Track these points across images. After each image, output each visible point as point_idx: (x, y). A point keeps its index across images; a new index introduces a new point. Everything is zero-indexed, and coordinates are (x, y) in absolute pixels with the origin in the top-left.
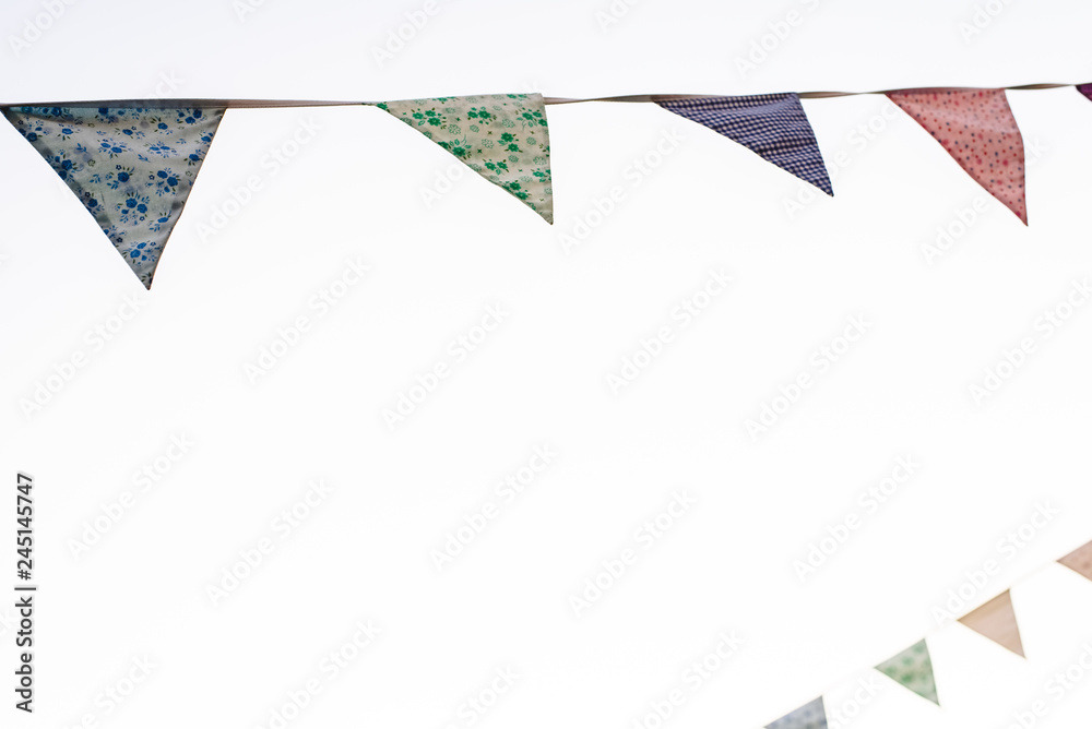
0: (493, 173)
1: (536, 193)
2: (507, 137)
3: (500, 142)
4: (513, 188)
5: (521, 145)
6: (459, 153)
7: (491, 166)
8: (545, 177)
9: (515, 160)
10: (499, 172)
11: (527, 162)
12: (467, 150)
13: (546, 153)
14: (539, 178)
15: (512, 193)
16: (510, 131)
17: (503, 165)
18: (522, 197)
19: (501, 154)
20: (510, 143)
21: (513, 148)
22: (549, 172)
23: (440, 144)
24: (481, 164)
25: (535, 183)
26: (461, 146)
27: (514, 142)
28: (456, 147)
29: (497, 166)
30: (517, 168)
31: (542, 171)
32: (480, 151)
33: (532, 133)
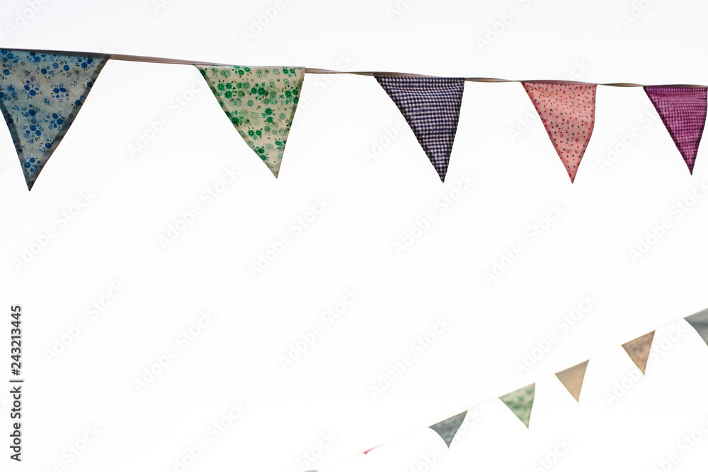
0: (251, 139)
1: (272, 155)
2: (268, 111)
3: (263, 114)
4: (260, 151)
5: (275, 119)
6: (235, 122)
7: (251, 133)
8: (281, 145)
9: (268, 129)
10: (255, 138)
11: (275, 132)
12: (240, 120)
13: (288, 127)
14: (278, 146)
15: (258, 155)
16: (270, 106)
17: (259, 133)
18: (264, 158)
19: (260, 124)
20: (269, 116)
21: (270, 120)
22: (285, 142)
23: (226, 112)
24: (246, 131)
25: (274, 150)
26: (237, 116)
27: (272, 116)
28: (235, 116)
29: (255, 134)
30: (267, 136)
31: (281, 141)
32: (248, 121)
33: (286, 109)
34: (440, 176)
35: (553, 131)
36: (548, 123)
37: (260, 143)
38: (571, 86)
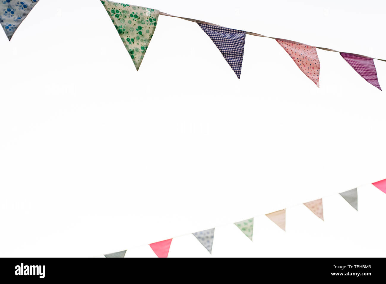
0: (128, 43)
1: (137, 56)
2: (140, 28)
3: (136, 29)
4: (131, 52)
5: (144, 33)
6: (120, 32)
7: (128, 40)
8: (144, 49)
9: (138, 38)
10: (130, 43)
11: (142, 41)
12: (123, 31)
13: (150, 38)
14: (142, 50)
15: (130, 55)
16: (142, 25)
17: (133, 40)
18: (133, 57)
19: (134, 35)
20: (140, 31)
21: (140, 33)
22: (147, 48)
23: (115, 26)
24: (125, 39)
25: (139, 52)
26: (122, 29)
27: (141, 31)
28: (120, 29)
29: (131, 40)
30: (137, 42)
31: (145, 47)
32: (128, 32)
33: (149, 28)
34: (237, 75)
35: (299, 63)
36: (296, 59)
37: (132, 47)
38: (302, 46)
